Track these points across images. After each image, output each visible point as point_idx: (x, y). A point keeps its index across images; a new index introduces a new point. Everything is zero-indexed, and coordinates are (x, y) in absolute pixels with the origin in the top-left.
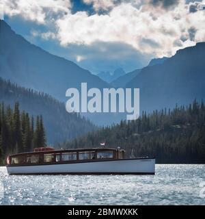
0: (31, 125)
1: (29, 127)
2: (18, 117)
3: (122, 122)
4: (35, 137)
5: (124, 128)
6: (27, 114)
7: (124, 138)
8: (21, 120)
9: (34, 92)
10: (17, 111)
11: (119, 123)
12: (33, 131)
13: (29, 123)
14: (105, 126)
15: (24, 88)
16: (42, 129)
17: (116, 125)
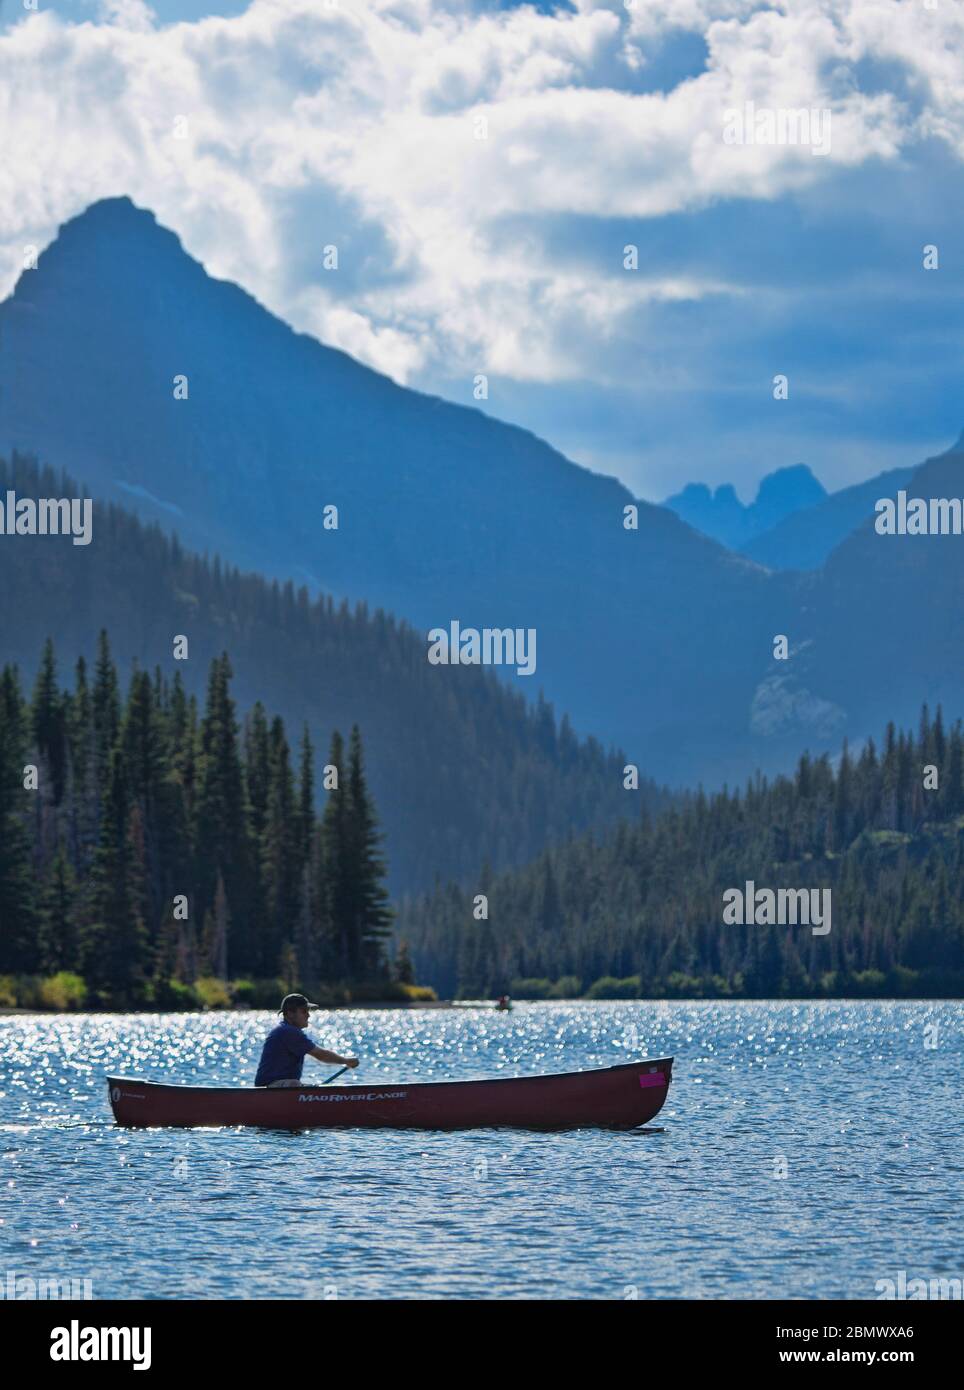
0: (297, 788)
1: (286, 796)
2: (228, 739)
3: (804, 763)
4: (323, 848)
5: (821, 799)
6: (278, 723)
7: (819, 852)
8: (242, 755)
9: (313, 599)
10: (223, 708)
11: (791, 773)
12: (309, 818)
13: (285, 773)
14: (711, 789)
15: (256, 582)
16: (361, 804)
17: (771, 781)
